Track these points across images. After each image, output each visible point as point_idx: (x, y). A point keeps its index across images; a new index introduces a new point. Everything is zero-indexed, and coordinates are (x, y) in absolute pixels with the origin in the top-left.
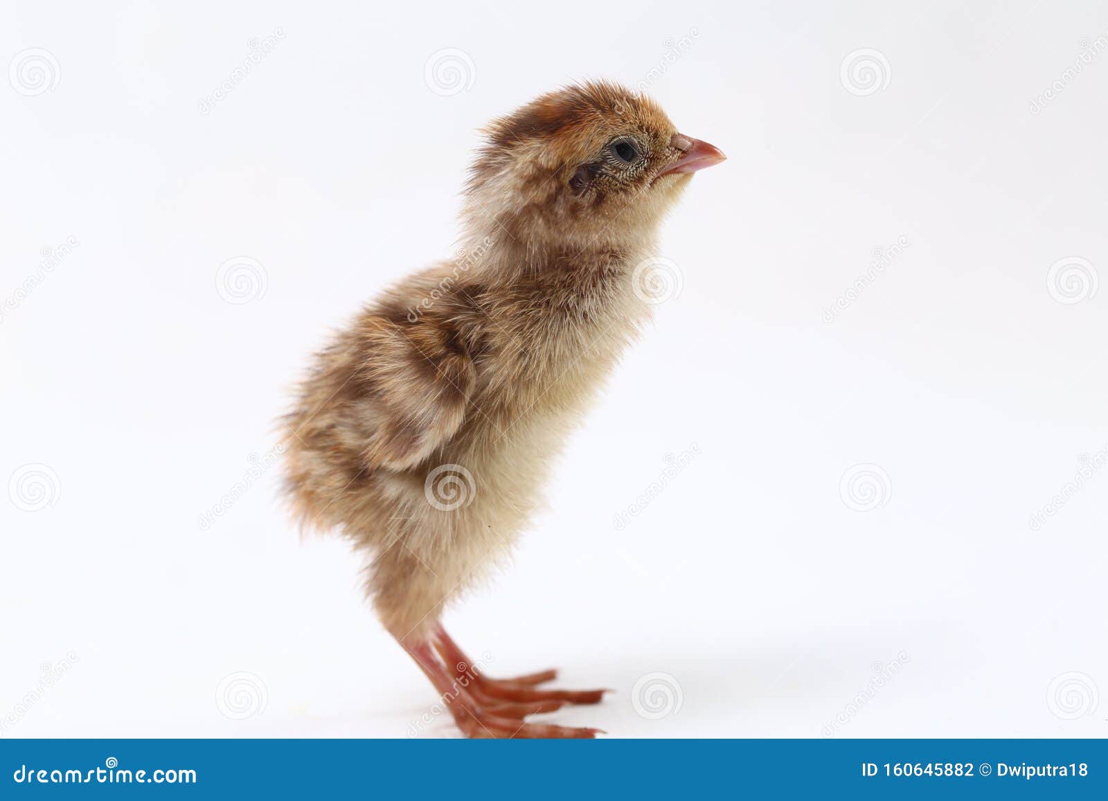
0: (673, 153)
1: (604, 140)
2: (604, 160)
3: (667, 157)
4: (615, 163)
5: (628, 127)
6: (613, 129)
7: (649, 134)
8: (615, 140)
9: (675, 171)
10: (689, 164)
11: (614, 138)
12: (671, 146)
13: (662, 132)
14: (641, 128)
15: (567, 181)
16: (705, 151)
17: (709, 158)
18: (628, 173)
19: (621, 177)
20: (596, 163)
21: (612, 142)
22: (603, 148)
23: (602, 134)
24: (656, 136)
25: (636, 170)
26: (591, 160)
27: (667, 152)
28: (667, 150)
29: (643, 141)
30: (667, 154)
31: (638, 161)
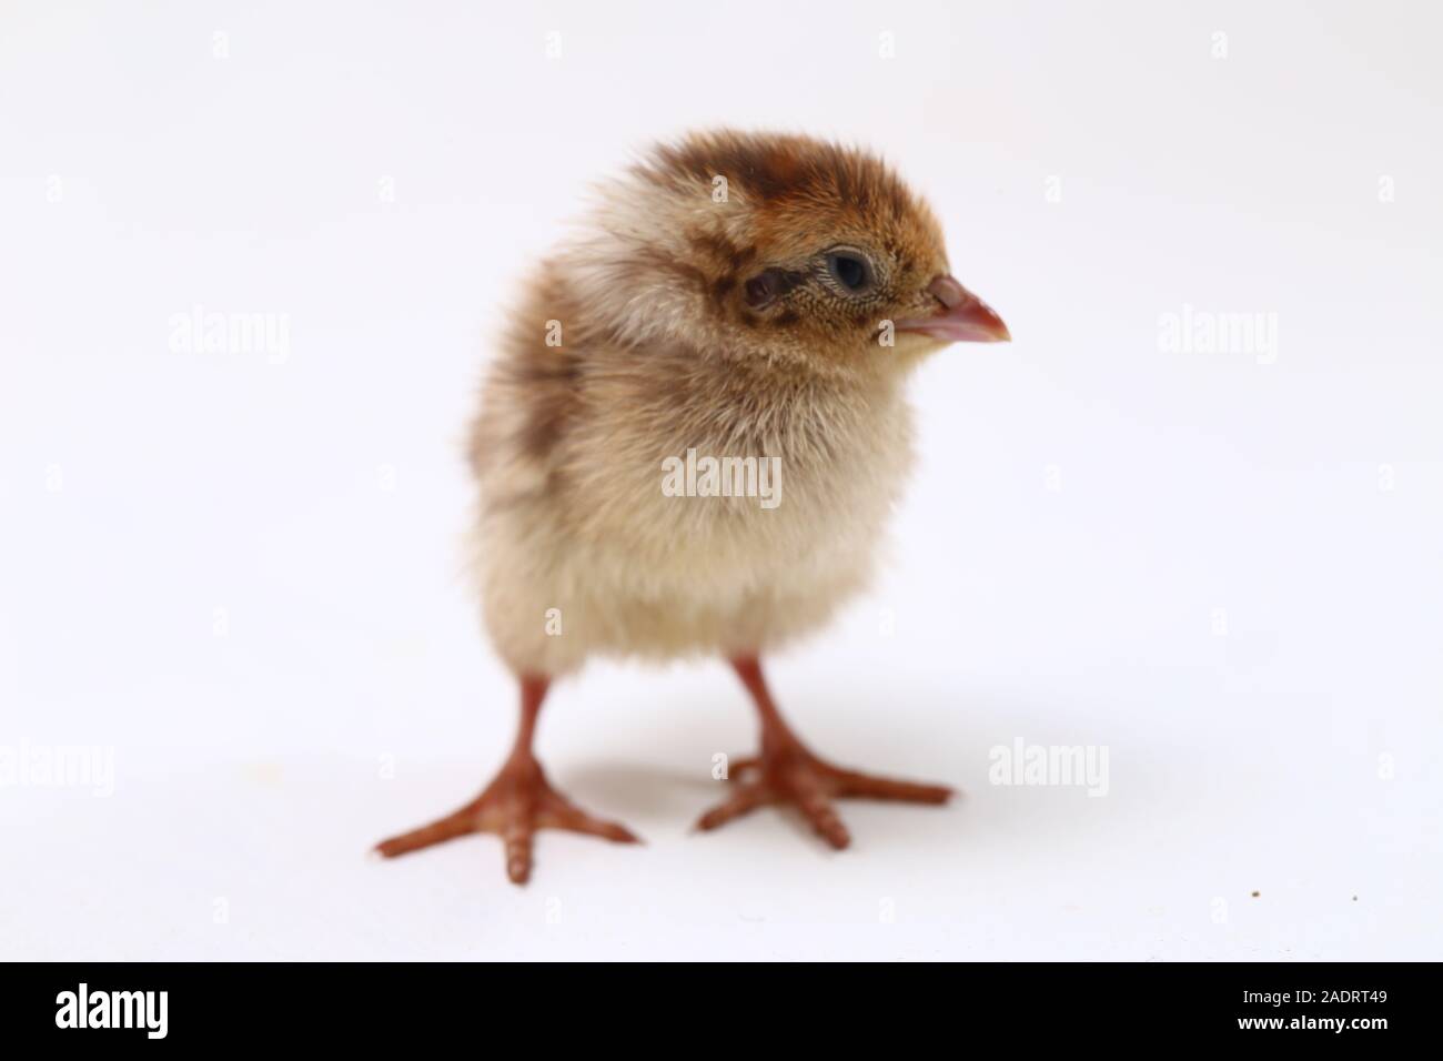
0: (927, 303)
1: (825, 242)
2: (813, 272)
3: (915, 306)
4: (830, 282)
5: (868, 236)
6: (843, 231)
7: (898, 260)
8: (839, 248)
9: (922, 331)
10: (946, 329)
11: (838, 244)
12: (928, 290)
13: (919, 265)
14: (888, 247)
15: (743, 279)
16: (981, 320)
17: (980, 330)
18: (845, 305)
19: (832, 305)
20: (797, 273)
21: (834, 249)
22: (816, 255)
23: (824, 232)
24: (908, 267)
25: (859, 305)
26: (792, 266)
27: (918, 298)
28: (918, 295)
29: (884, 266)
30: (916, 302)
31: (866, 294)
